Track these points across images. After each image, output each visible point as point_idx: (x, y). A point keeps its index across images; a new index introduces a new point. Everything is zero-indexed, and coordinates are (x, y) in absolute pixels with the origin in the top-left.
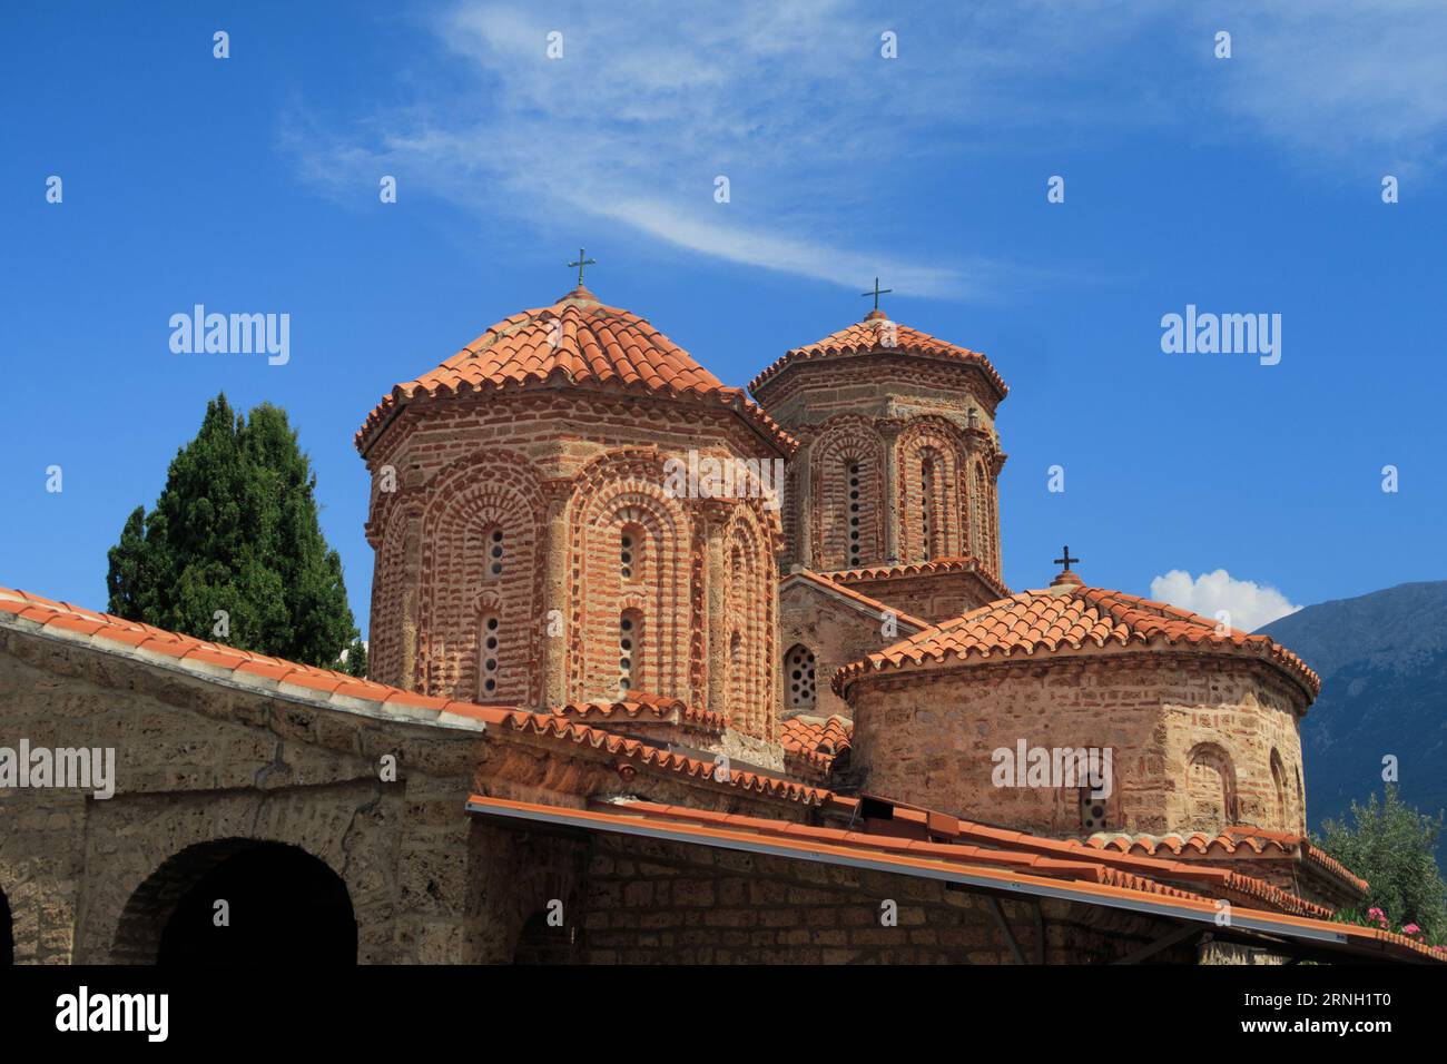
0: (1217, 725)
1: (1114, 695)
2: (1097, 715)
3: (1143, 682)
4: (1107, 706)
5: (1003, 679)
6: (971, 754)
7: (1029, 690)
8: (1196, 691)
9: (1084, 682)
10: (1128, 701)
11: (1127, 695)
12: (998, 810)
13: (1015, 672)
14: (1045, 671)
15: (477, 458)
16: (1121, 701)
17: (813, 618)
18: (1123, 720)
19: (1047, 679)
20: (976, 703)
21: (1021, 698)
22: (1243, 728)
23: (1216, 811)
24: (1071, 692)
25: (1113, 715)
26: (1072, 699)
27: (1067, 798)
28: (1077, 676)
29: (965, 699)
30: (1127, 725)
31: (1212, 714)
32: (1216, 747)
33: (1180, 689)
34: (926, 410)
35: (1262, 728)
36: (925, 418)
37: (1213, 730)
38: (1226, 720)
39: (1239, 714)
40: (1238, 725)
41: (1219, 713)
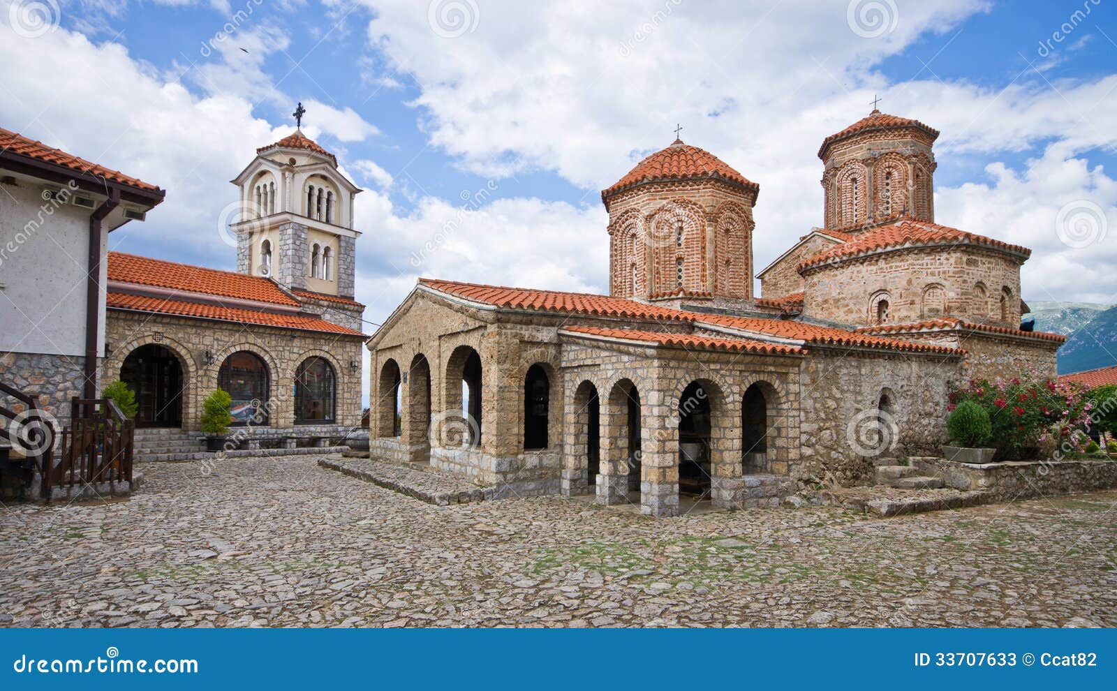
0: (939, 275)
1: (891, 267)
2: (885, 276)
3: (903, 260)
4: (889, 272)
5: (850, 266)
6: (837, 297)
7: (858, 269)
8: (929, 262)
9: (879, 263)
10: (897, 269)
11: (897, 267)
12: (847, 318)
13: (853, 262)
14: (865, 261)
15: (627, 212)
16: (894, 269)
17: (821, 248)
18: (894, 278)
19: (865, 264)
20: (839, 277)
21: (855, 272)
22: (954, 275)
24: (874, 268)
25: (892, 276)
26: (875, 271)
27: (872, 312)
28: (877, 261)
29: (836, 275)
30: (896, 279)
31: (937, 271)
32: (938, 284)
33: (920, 262)
34: (887, 151)
35: (968, 274)
36: (887, 154)
37: (937, 277)
38: (944, 272)
39: (952, 269)
40: (951, 274)
41: (941, 270)
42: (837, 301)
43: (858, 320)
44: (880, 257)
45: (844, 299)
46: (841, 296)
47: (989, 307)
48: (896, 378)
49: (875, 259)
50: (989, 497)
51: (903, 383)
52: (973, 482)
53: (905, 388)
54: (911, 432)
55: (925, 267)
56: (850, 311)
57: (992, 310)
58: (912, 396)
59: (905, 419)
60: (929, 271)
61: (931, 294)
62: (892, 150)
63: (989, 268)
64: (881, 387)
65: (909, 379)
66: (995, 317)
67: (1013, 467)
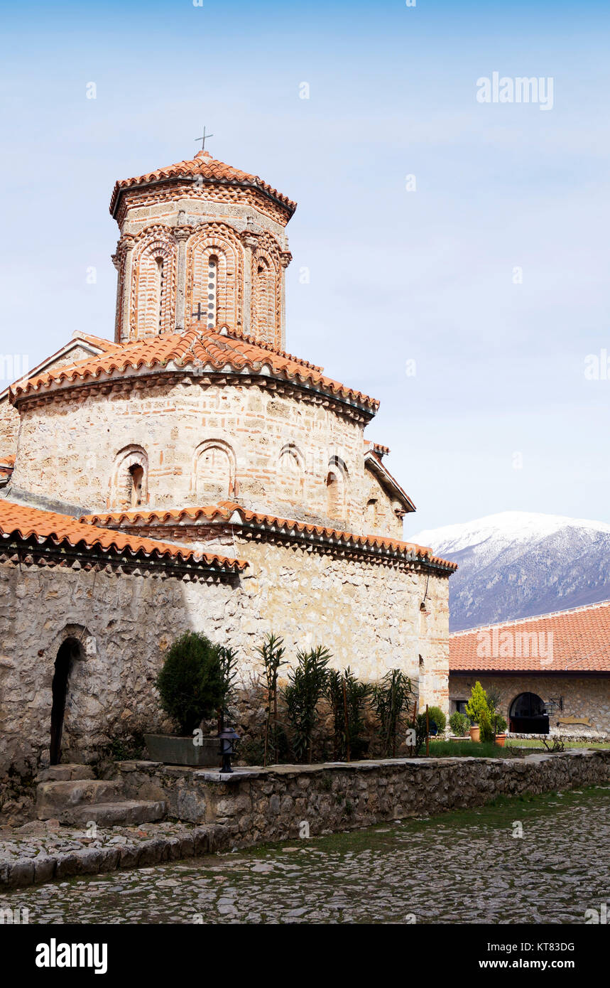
0: (223, 426)
1: (149, 405)
2: (138, 421)
3: (166, 393)
4: (146, 413)
5: (86, 397)
6: (66, 453)
7: (100, 405)
8: (208, 400)
9: (132, 397)
10: (157, 410)
11: (157, 405)
12: (77, 494)
13: (93, 392)
14: (109, 390)
16: (153, 409)
18: (153, 424)
19: (110, 396)
20: (71, 417)
21: (95, 411)
22: (247, 428)
23: (220, 490)
24: (124, 404)
25: (149, 421)
26: (125, 410)
27: (119, 484)
28: (128, 392)
29: (66, 414)
30: (156, 427)
31: (220, 417)
32: (223, 442)
33: (192, 399)
34: (211, 219)
35: (270, 428)
36: (211, 224)
37: (220, 429)
38: (231, 422)
39: (243, 417)
40: (242, 426)
41: (227, 417)
42: (65, 461)
43: (94, 499)
44: (132, 384)
45: (76, 457)
46: (71, 453)
47: (306, 489)
48: (98, 606)
49: (125, 387)
50: (233, 835)
51: (114, 616)
52: (209, 808)
53: (117, 627)
54: (127, 712)
55: (200, 408)
56: (83, 482)
57: (311, 495)
58: (133, 642)
59: (116, 686)
60: (208, 416)
61: (211, 458)
62: (219, 219)
63: (307, 422)
64: (64, 623)
65: (127, 608)
66: (316, 507)
67: (286, 775)
